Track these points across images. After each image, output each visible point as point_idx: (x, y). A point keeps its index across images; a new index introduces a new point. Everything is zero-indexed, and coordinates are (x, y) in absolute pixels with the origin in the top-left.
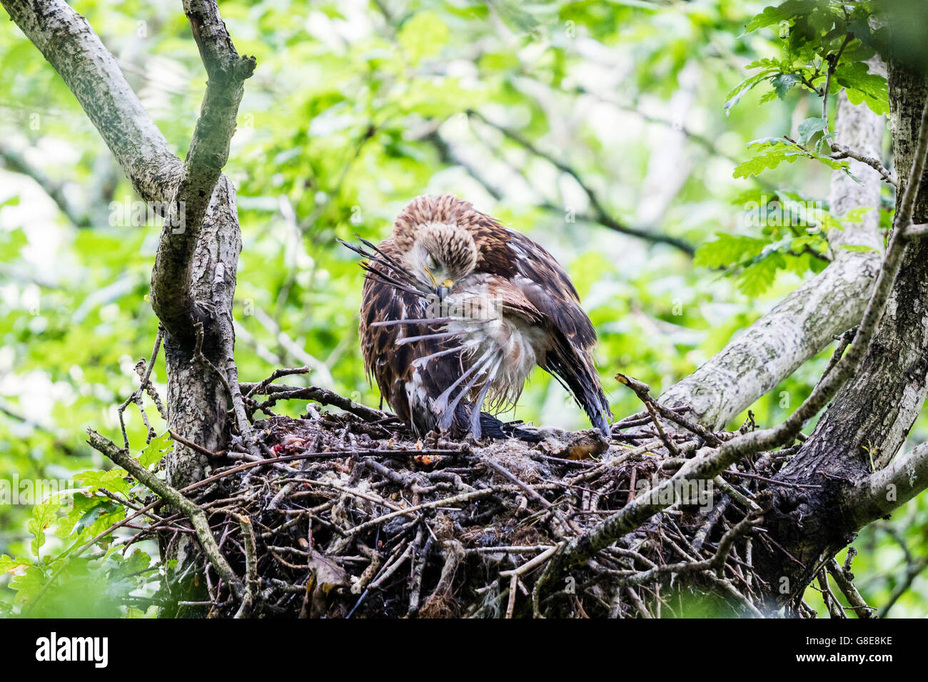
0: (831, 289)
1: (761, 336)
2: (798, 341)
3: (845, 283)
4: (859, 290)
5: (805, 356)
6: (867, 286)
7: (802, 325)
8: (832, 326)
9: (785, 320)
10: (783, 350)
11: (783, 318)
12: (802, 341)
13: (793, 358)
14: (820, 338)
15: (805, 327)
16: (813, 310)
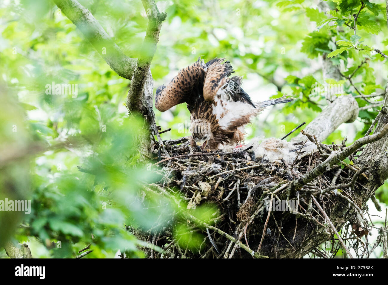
0: (338, 107)
1: (317, 124)
2: (330, 126)
3: (343, 106)
4: (348, 108)
5: (332, 131)
6: (350, 106)
7: (330, 120)
8: (340, 121)
9: (325, 118)
10: (325, 129)
11: (324, 118)
12: (331, 126)
13: (328, 132)
14: (337, 125)
15: (331, 121)
16: (334, 115)
